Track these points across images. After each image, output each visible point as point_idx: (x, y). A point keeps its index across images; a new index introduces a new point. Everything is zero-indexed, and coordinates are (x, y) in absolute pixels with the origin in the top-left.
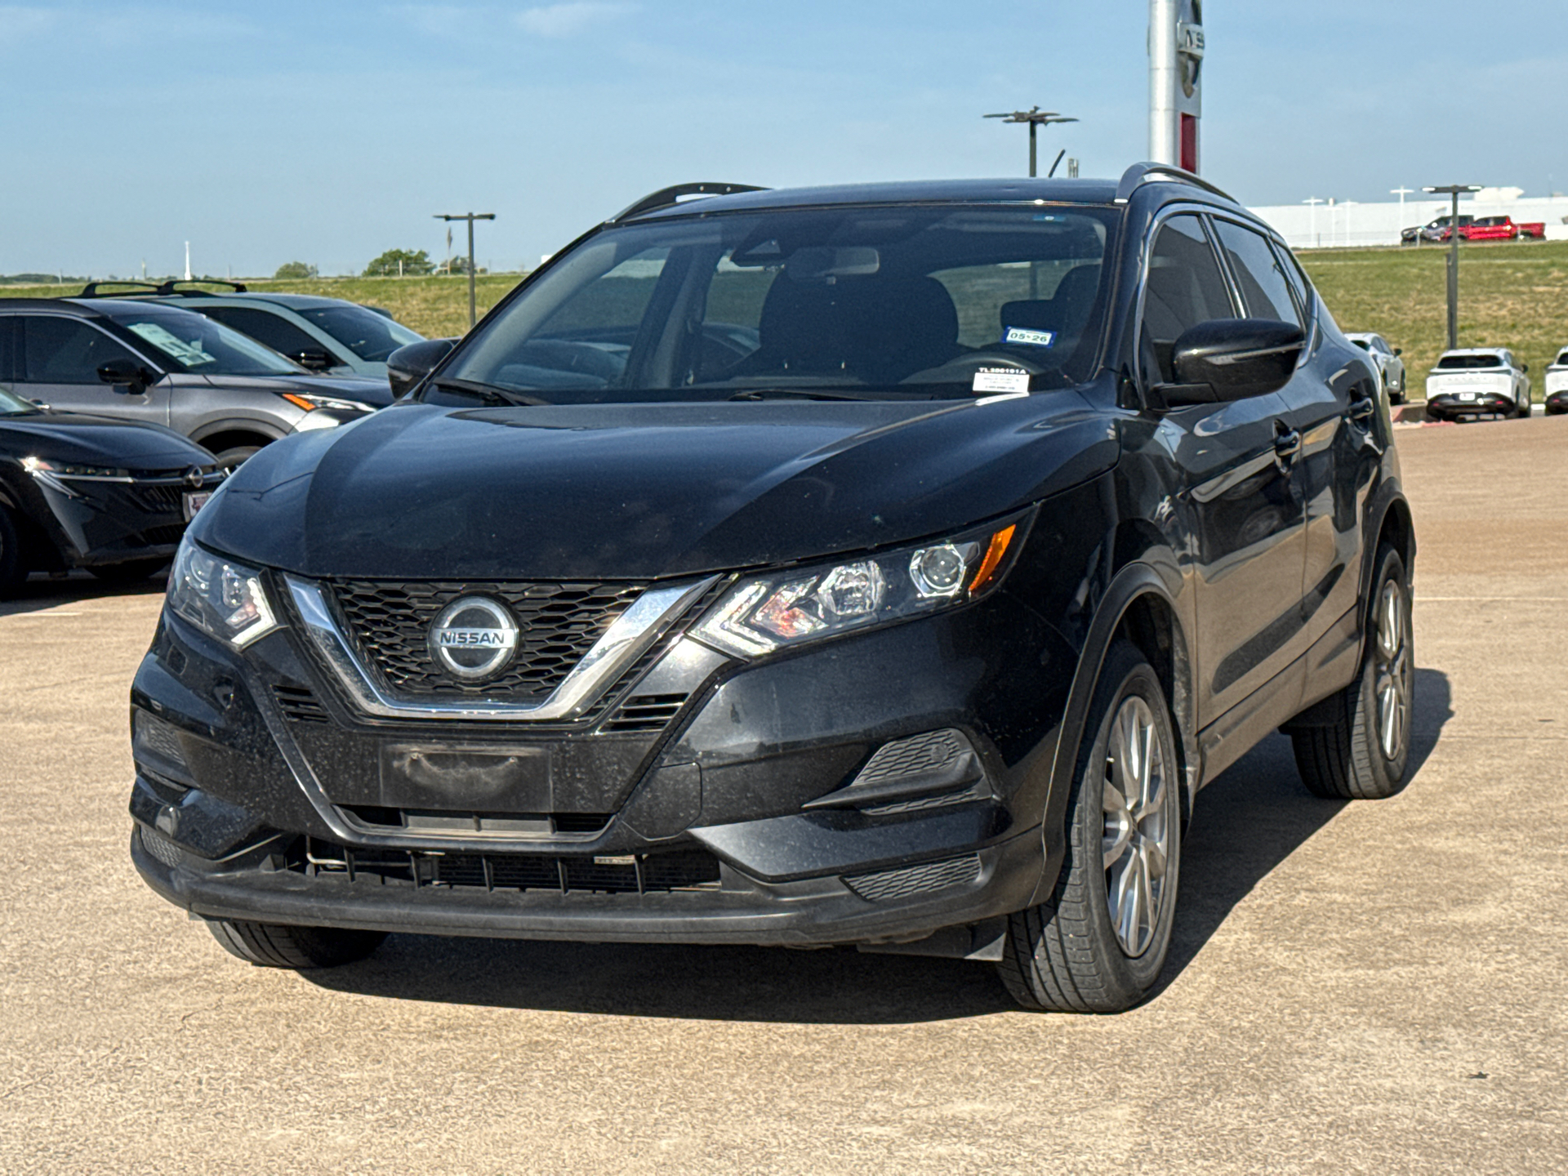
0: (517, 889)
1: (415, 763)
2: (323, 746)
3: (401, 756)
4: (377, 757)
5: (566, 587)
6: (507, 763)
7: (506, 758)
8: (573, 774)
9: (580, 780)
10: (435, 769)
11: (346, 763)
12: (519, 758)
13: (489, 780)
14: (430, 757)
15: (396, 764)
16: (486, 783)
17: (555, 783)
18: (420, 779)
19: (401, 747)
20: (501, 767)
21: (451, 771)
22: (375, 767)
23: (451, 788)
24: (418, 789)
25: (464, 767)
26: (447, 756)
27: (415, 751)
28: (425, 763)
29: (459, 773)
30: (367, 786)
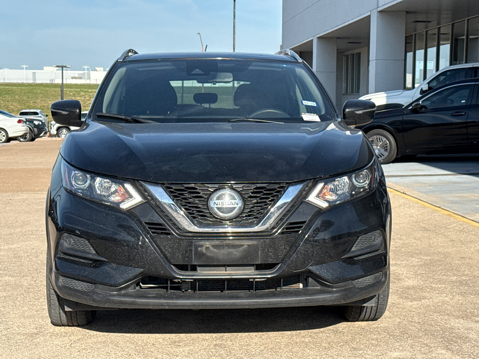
0: (220, 291)
1: (207, 248)
2: (169, 243)
3: (202, 246)
4: (192, 247)
5: (258, 185)
6: (244, 247)
7: (243, 245)
8: (268, 250)
9: (271, 252)
10: (215, 250)
11: (179, 249)
12: (248, 245)
13: (236, 253)
14: (213, 246)
15: (199, 249)
16: (235, 255)
17: (261, 254)
18: (209, 254)
19: (202, 243)
20: (241, 249)
21: (222, 250)
22: (191, 250)
23: (221, 257)
24: (208, 258)
25: (227, 249)
26: (220, 245)
27: (207, 244)
28: (211, 248)
29: (224, 251)
30: (187, 257)
